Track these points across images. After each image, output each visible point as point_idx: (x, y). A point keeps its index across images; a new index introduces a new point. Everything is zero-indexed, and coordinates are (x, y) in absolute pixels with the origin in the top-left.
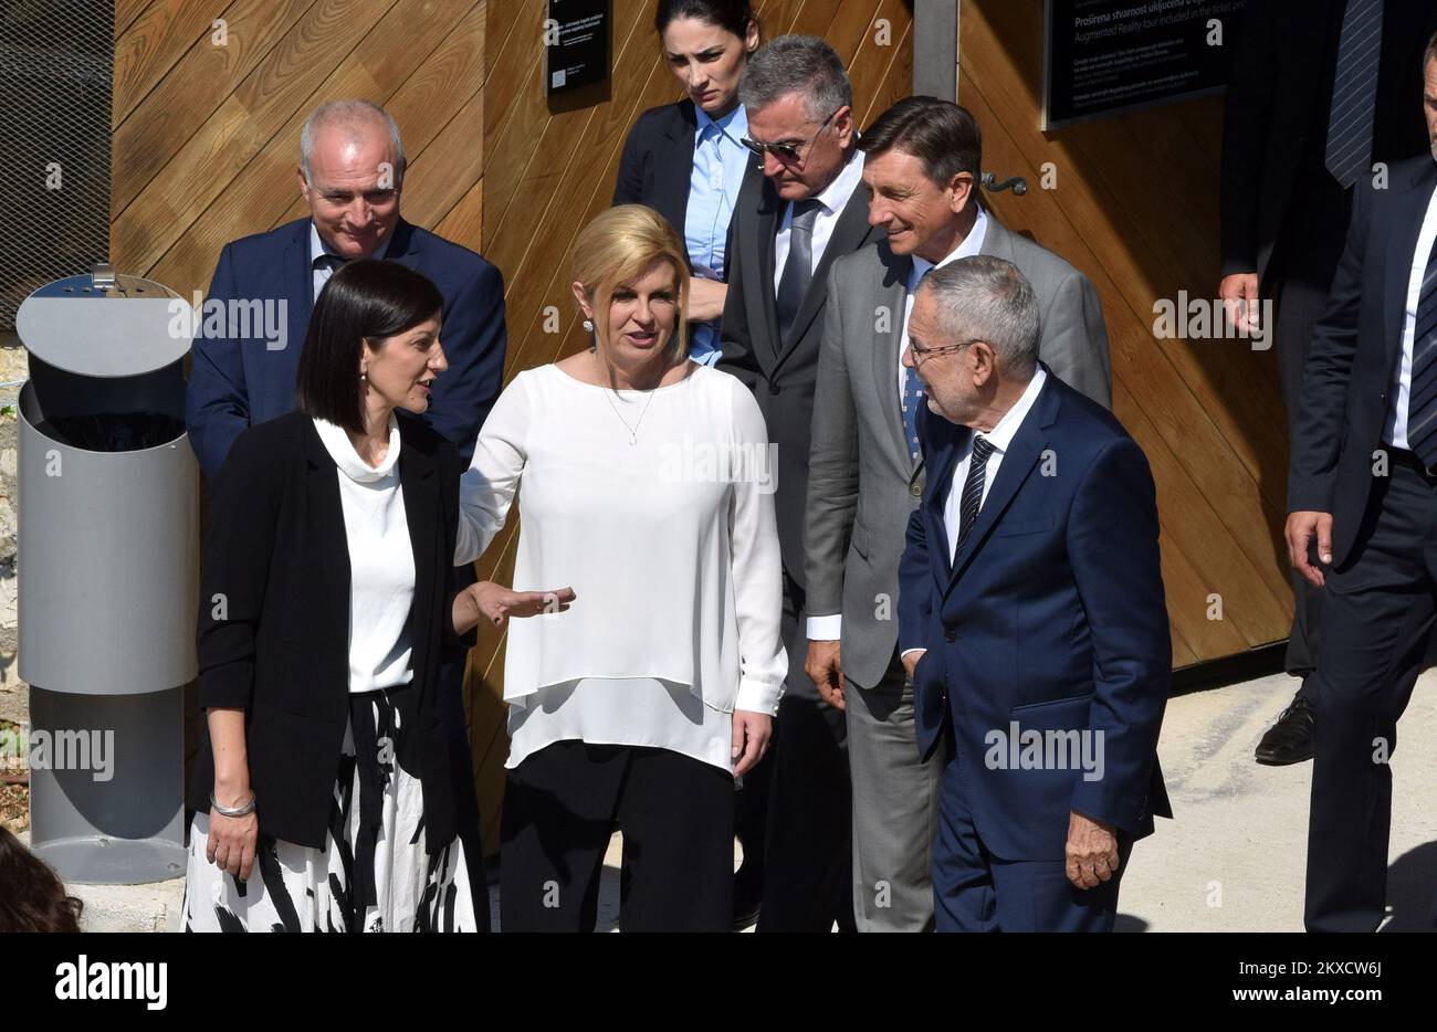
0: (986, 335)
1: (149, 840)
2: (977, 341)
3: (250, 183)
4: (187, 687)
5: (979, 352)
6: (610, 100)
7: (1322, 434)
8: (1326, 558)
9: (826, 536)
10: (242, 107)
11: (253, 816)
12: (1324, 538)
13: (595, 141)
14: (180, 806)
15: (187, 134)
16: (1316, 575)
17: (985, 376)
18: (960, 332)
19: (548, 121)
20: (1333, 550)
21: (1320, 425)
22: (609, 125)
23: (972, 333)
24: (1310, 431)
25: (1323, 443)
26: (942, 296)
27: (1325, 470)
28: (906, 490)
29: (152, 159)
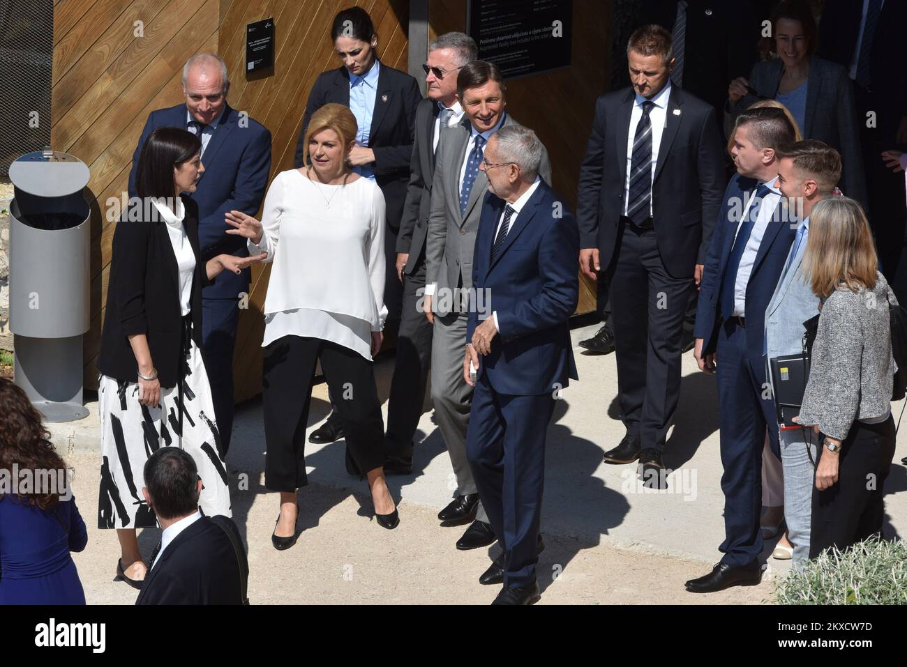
0: (517, 161)
1: (67, 403)
2: (512, 163)
3: (113, 112)
4: (85, 335)
5: (513, 168)
6: (273, 74)
7: (591, 213)
8: (598, 268)
9: (435, 249)
10: (109, 77)
11: (157, 380)
12: (596, 260)
13: (267, 93)
14: (80, 388)
15: (85, 89)
16: (593, 276)
17: (515, 178)
18: (506, 158)
19: (246, 84)
20: (600, 264)
21: (589, 210)
22: (273, 87)
23: (511, 159)
24: (585, 213)
25: (591, 218)
26: (500, 141)
27: (593, 229)
28: (458, 231)
29: (69, 100)
